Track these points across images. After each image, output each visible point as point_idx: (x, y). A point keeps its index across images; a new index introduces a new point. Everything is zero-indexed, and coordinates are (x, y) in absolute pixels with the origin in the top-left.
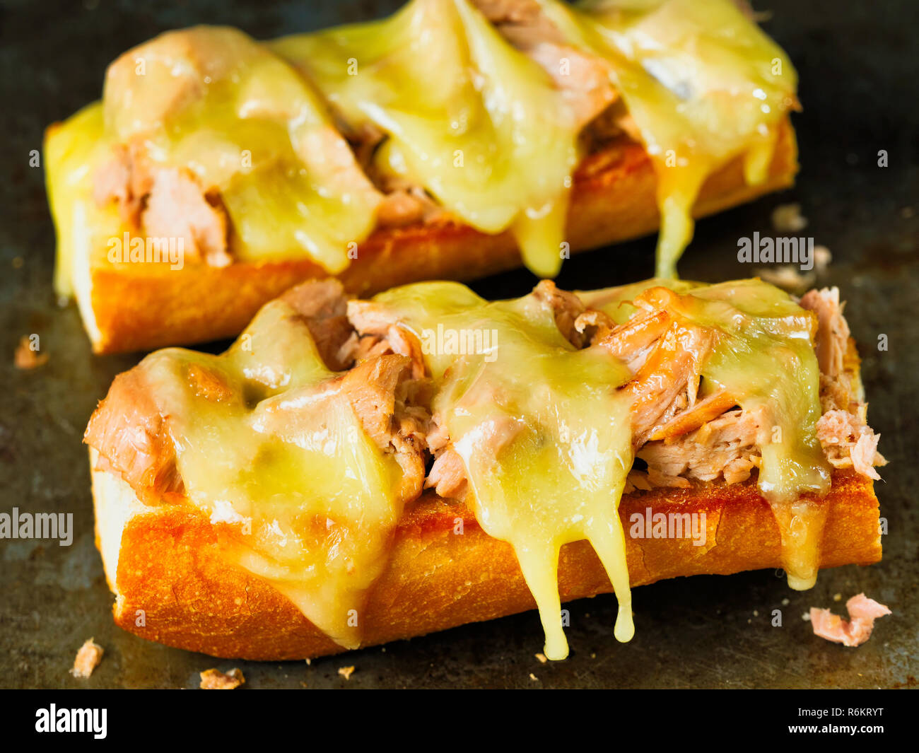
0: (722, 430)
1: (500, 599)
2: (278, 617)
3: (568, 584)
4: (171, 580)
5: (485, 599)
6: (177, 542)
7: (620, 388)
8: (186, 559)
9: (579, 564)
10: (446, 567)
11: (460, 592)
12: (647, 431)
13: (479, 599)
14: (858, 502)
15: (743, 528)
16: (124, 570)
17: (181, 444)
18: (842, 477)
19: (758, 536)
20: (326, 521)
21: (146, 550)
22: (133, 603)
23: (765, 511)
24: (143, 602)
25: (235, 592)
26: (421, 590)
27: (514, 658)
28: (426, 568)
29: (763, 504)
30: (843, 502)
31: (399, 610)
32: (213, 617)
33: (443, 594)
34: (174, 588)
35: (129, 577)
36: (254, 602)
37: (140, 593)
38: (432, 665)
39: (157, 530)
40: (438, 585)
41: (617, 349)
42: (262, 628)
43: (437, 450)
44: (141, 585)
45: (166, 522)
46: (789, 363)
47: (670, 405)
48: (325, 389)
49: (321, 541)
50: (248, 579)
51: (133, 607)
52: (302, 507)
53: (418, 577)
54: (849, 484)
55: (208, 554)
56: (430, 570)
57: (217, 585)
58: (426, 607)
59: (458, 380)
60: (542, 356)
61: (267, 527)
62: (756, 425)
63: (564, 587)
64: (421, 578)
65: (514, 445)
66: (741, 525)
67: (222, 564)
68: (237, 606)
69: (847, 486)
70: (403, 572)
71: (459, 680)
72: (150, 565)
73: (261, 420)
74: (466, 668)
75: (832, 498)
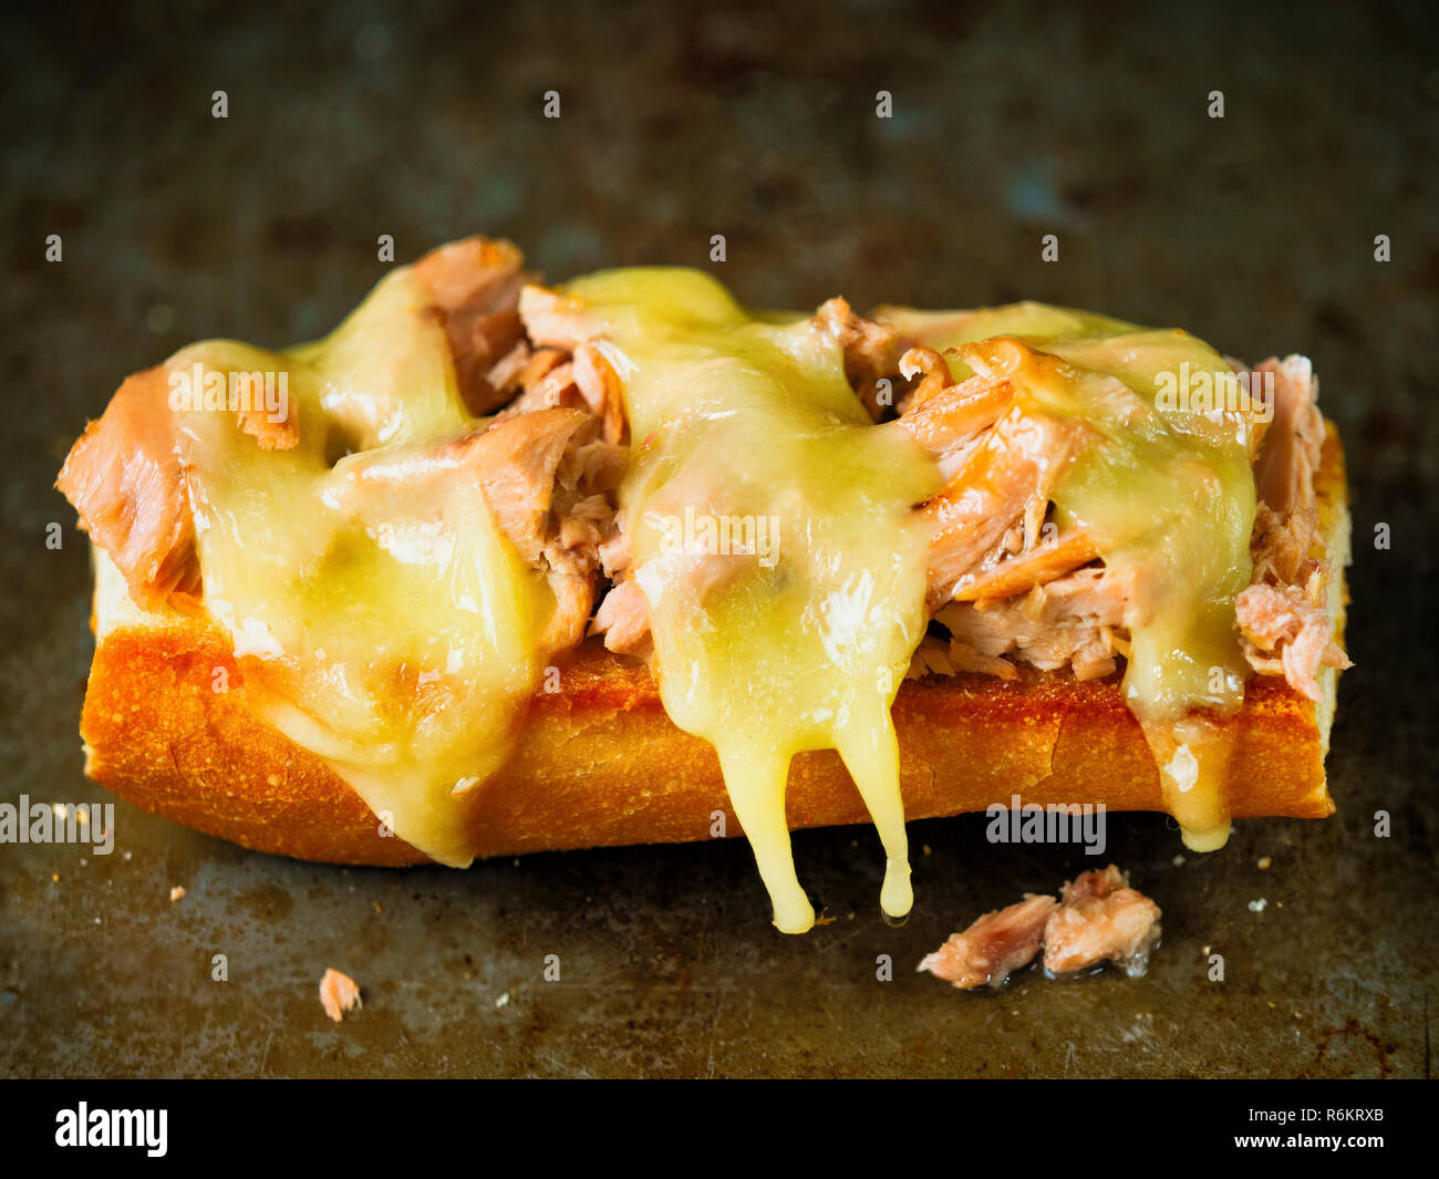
0: (1069, 598)
1: (699, 821)
2: (337, 811)
3: (810, 809)
4: (169, 736)
5: (674, 818)
6: (179, 677)
7: (918, 507)
8: (192, 706)
9: (828, 781)
10: (610, 765)
11: (632, 805)
12: (951, 583)
13: (664, 818)
14: (1285, 730)
15: (1095, 752)
16: (94, 709)
17: (204, 515)
18: (1261, 687)
19: (1121, 767)
20: (418, 676)
21: (130, 685)
22: (107, 760)
23: (1132, 730)
24: (124, 761)
25: (268, 765)
26: (569, 795)
27: (722, 903)
28: (578, 764)
29: (1129, 719)
30: (1260, 728)
31: (533, 821)
32: (234, 798)
33: (605, 805)
34: (173, 748)
35: (102, 721)
36: (297, 785)
37: (120, 748)
38: (589, 899)
39: (147, 655)
40: (597, 792)
41: (926, 433)
42: (312, 822)
43: (615, 573)
44: (121, 736)
45: (164, 645)
46: (1202, 491)
47: (995, 545)
48: (443, 456)
49: (407, 707)
50: (290, 749)
51: (109, 766)
52: (381, 650)
53: (564, 776)
54: (1273, 699)
55: (227, 703)
56: (585, 768)
57: (241, 752)
58: (575, 821)
59: (662, 459)
60: (800, 436)
61: (322, 676)
62: (1123, 597)
63: (804, 812)
64: (570, 778)
65: (733, 586)
66: (1092, 748)
67: (249, 721)
68: (270, 787)
69: (1269, 702)
70: (542, 765)
71: (628, 931)
72: (135, 708)
73: (338, 489)
74: (642, 912)
75: (1244, 720)
